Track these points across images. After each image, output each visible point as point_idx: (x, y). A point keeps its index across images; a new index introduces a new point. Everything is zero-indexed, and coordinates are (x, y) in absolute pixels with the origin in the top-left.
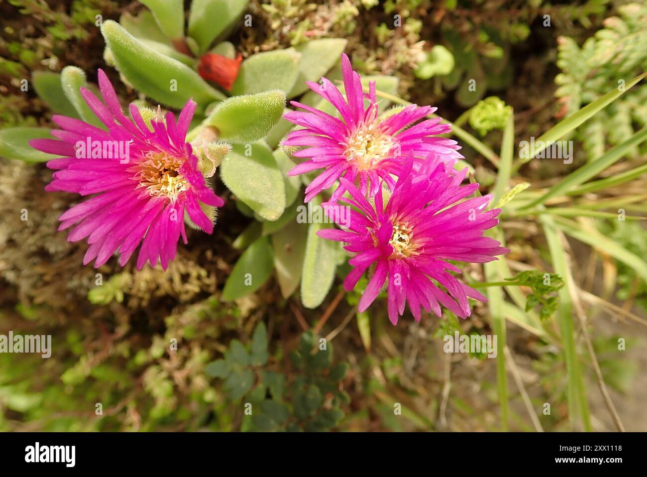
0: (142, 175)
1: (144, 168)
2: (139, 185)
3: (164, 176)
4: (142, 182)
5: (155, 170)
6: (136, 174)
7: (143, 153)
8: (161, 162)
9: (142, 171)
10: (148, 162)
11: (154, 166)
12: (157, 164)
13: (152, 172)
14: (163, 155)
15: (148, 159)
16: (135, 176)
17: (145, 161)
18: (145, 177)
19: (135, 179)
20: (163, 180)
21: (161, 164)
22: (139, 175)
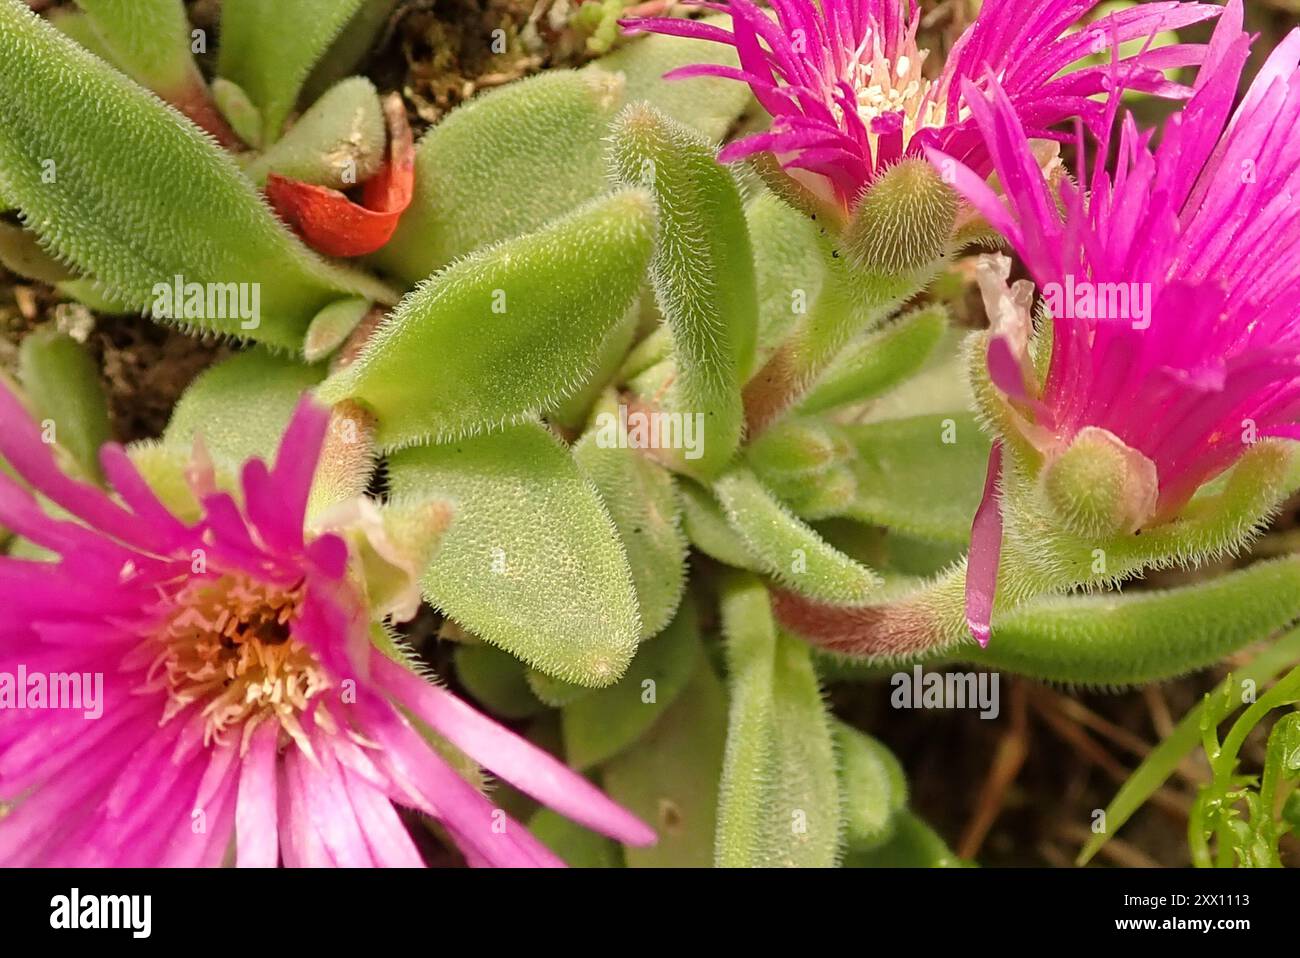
0: (172, 666)
1: (172, 641)
2: (169, 705)
3: (244, 651)
4: (177, 689)
5: (209, 638)
6: (154, 668)
7: (161, 592)
8: (226, 606)
9: (170, 650)
10: (183, 620)
11: (207, 627)
12: (213, 617)
13: (200, 648)
14: (232, 583)
15: (182, 609)
16: (149, 677)
17: (170, 618)
18: (182, 669)
19: (151, 687)
20: (243, 663)
21: (225, 615)
22: (163, 669)
